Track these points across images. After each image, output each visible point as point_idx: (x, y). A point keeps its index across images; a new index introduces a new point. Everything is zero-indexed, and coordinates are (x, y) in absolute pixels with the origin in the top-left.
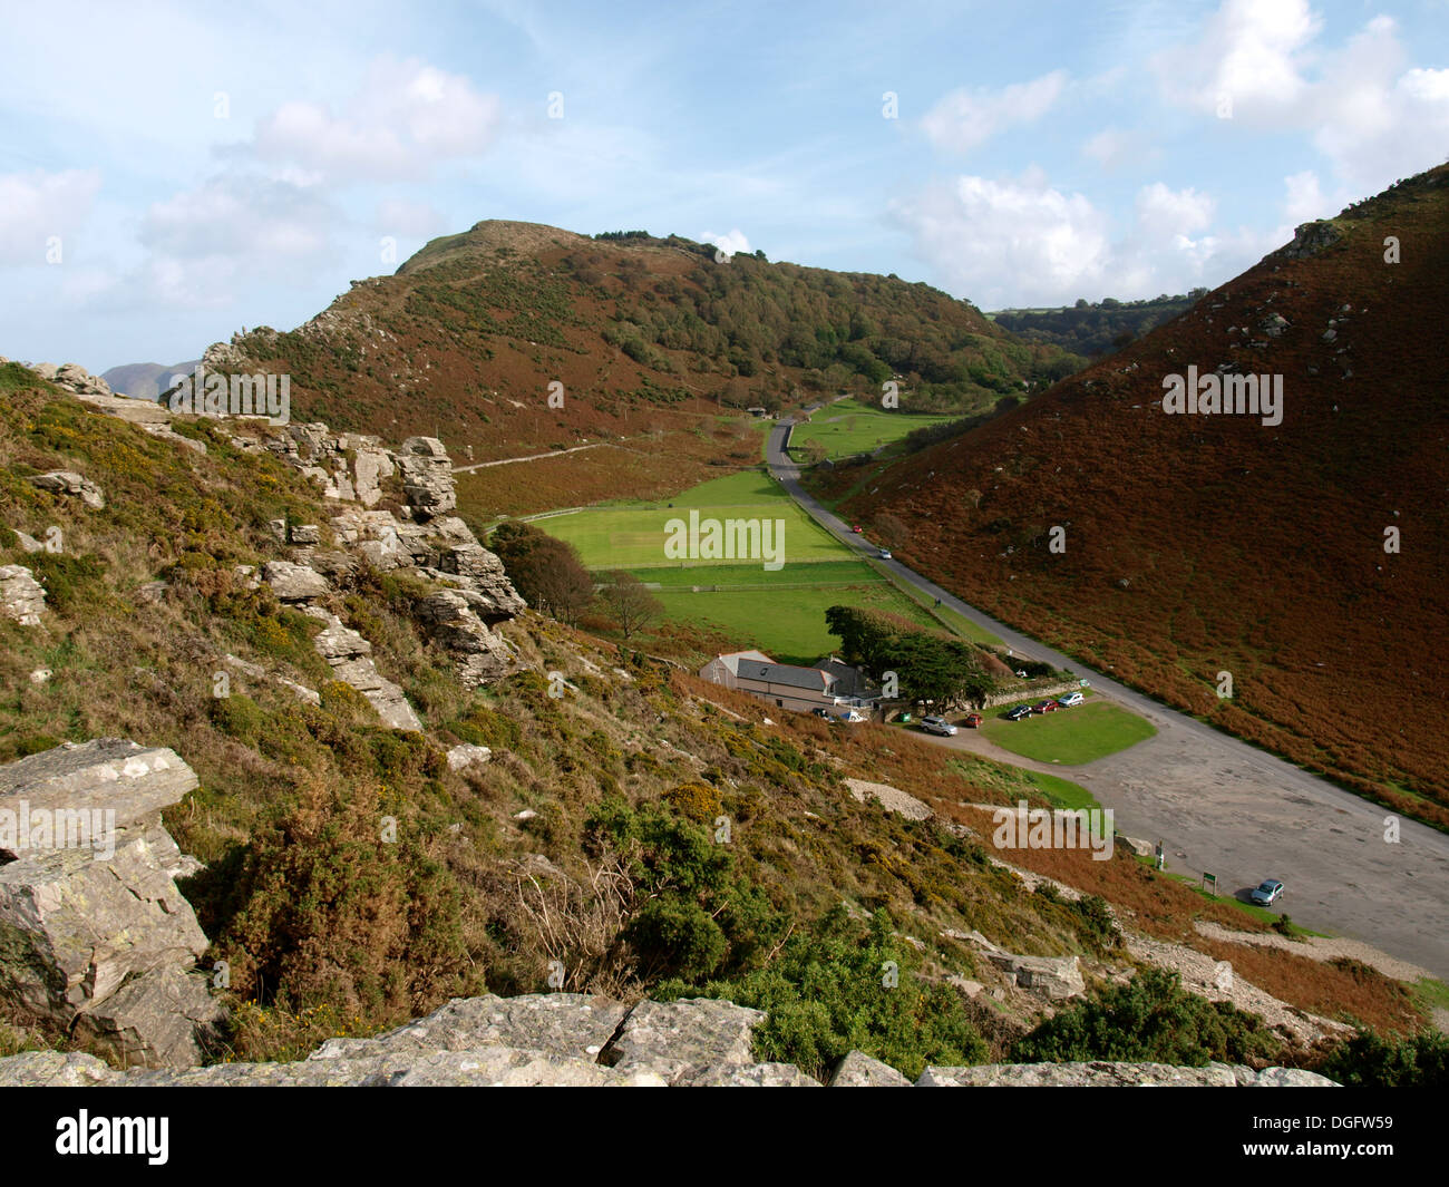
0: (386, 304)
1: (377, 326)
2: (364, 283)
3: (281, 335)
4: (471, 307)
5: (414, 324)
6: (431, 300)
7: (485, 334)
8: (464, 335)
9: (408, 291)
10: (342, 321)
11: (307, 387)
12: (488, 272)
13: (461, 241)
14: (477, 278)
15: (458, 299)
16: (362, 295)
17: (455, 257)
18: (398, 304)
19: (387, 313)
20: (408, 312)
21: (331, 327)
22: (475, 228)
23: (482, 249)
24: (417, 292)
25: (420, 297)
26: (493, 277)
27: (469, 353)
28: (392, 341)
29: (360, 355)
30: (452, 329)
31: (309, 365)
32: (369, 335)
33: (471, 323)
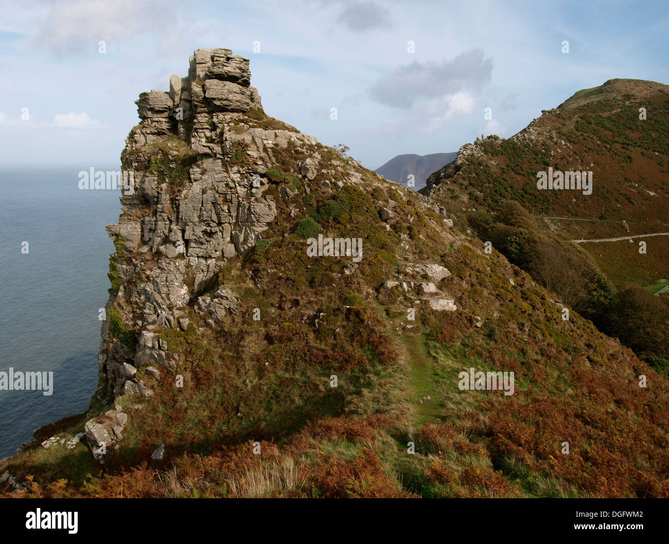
0: (564, 125)
1: (560, 138)
2: (550, 112)
3: (504, 140)
4: (615, 129)
5: (581, 138)
6: (590, 123)
7: (626, 146)
8: (613, 146)
9: (576, 118)
10: (539, 134)
11: (520, 174)
12: (621, 108)
13: (599, 91)
14: (615, 111)
15: (606, 123)
16: (549, 119)
17: (598, 99)
18: (571, 125)
19: (564, 130)
20: (577, 130)
21: (533, 137)
22: (605, 84)
23: (614, 95)
24: (581, 118)
25: (584, 121)
26: (625, 111)
27: (617, 158)
28: (569, 148)
29: (551, 155)
30: (605, 142)
31: (520, 160)
32: (556, 143)
33: (616, 139)
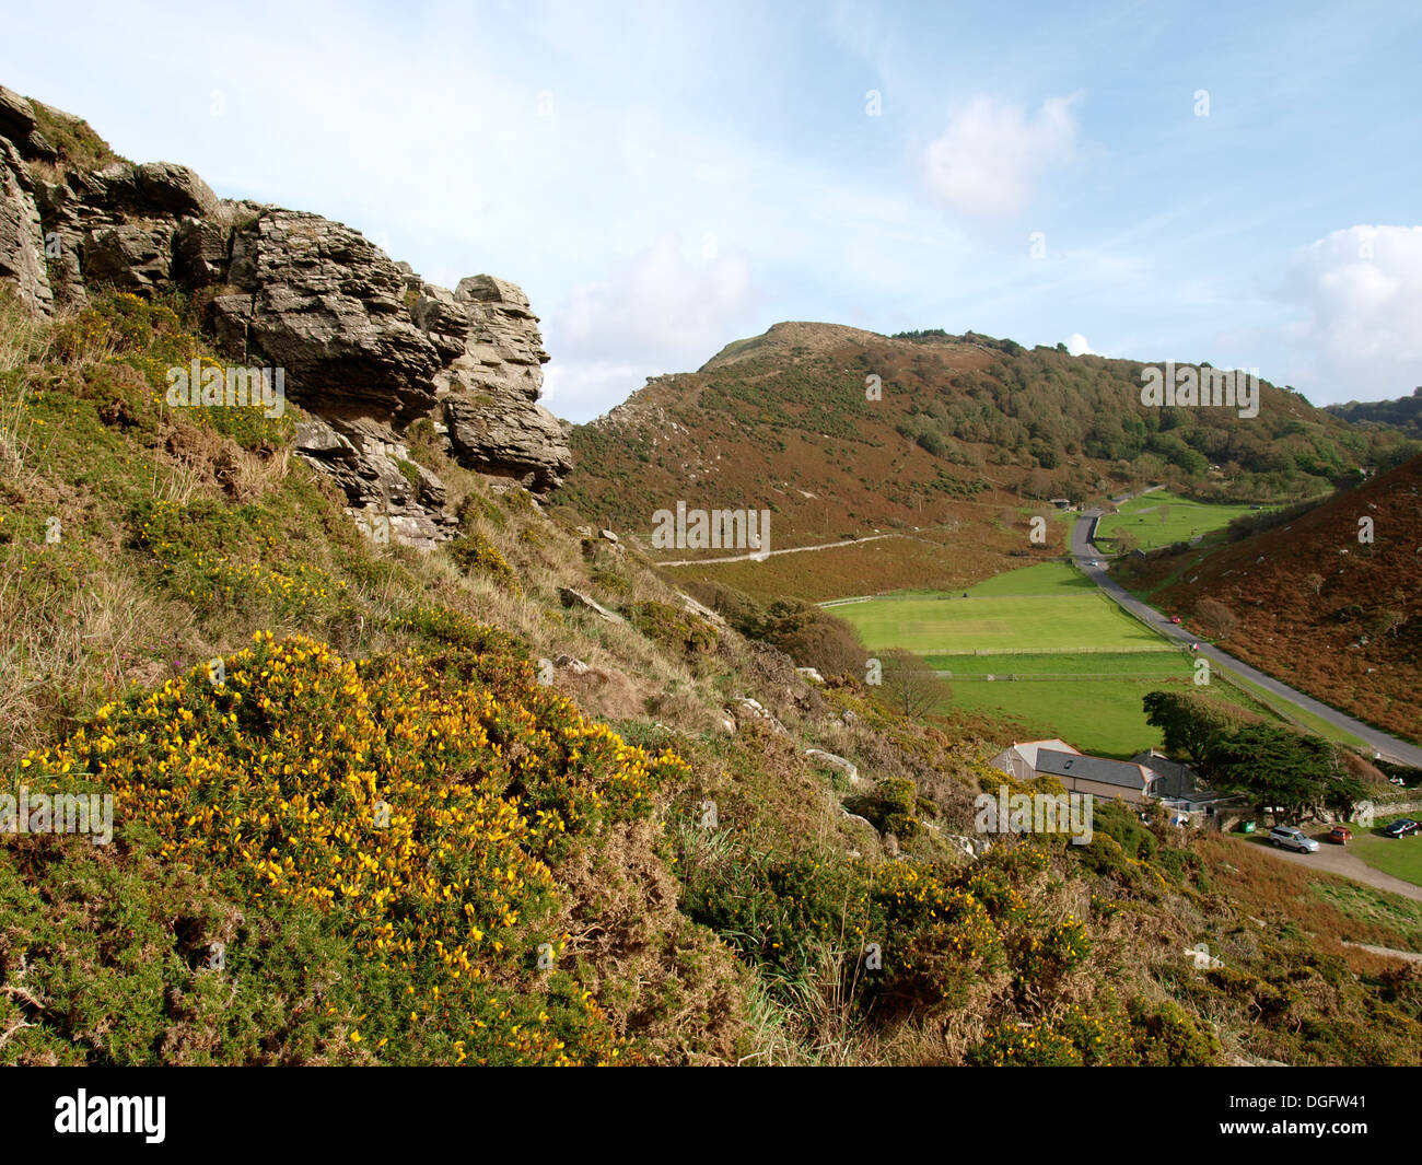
0: (680, 399)
1: (670, 419)
2: (659, 380)
3: (577, 427)
4: (764, 402)
5: (706, 417)
6: (724, 395)
7: (777, 428)
8: (757, 428)
9: (703, 386)
10: (635, 414)
11: (598, 476)
12: (782, 369)
13: (757, 343)
14: (771, 374)
15: (751, 394)
16: (657, 390)
17: (750, 357)
18: (692, 399)
19: (680, 407)
20: (701, 406)
21: (625, 420)
22: (771, 330)
23: (777, 348)
24: (711, 387)
25: (714, 392)
26: (787, 373)
27: (761, 445)
28: (684, 433)
29: (652, 446)
30: (745, 422)
31: (601, 456)
32: (662, 427)
33: (764, 417)
